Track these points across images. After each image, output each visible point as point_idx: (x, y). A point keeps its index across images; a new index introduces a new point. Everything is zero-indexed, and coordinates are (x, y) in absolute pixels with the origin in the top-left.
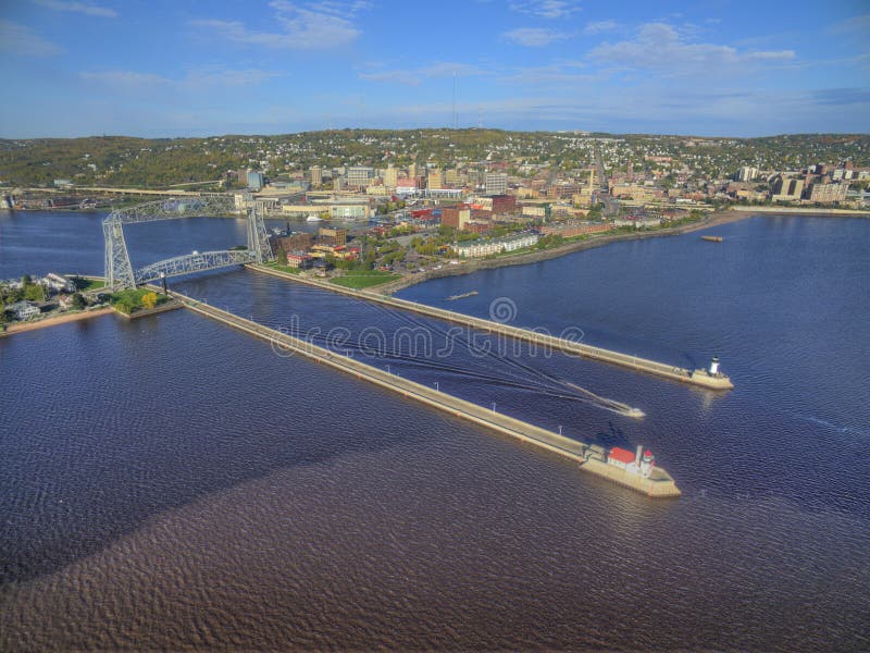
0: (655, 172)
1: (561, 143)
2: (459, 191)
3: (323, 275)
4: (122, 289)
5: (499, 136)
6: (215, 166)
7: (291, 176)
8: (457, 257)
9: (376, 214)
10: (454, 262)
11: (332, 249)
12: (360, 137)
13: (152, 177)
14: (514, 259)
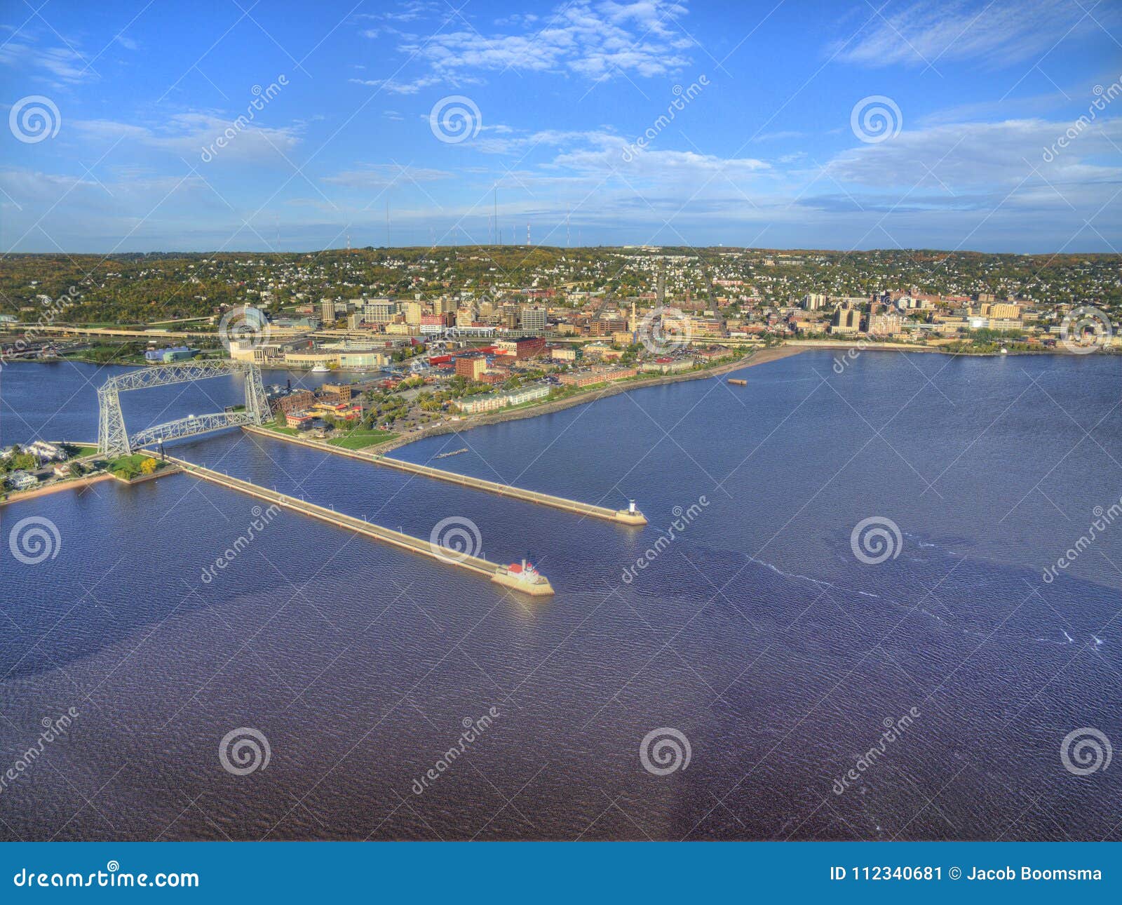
0: (720, 299)
1: (622, 262)
2: (492, 328)
3: (321, 436)
4: (116, 456)
5: (550, 255)
6: (204, 299)
7: (297, 310)
8: (460, 412)
9: (390, 362)
10: (455, 419)
11: (333, 408)
12: (383, 259)
13: (124, 313)
14: (518, 413)
